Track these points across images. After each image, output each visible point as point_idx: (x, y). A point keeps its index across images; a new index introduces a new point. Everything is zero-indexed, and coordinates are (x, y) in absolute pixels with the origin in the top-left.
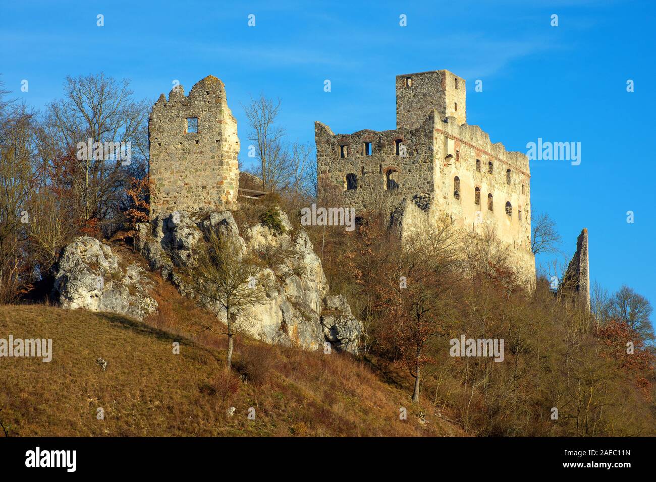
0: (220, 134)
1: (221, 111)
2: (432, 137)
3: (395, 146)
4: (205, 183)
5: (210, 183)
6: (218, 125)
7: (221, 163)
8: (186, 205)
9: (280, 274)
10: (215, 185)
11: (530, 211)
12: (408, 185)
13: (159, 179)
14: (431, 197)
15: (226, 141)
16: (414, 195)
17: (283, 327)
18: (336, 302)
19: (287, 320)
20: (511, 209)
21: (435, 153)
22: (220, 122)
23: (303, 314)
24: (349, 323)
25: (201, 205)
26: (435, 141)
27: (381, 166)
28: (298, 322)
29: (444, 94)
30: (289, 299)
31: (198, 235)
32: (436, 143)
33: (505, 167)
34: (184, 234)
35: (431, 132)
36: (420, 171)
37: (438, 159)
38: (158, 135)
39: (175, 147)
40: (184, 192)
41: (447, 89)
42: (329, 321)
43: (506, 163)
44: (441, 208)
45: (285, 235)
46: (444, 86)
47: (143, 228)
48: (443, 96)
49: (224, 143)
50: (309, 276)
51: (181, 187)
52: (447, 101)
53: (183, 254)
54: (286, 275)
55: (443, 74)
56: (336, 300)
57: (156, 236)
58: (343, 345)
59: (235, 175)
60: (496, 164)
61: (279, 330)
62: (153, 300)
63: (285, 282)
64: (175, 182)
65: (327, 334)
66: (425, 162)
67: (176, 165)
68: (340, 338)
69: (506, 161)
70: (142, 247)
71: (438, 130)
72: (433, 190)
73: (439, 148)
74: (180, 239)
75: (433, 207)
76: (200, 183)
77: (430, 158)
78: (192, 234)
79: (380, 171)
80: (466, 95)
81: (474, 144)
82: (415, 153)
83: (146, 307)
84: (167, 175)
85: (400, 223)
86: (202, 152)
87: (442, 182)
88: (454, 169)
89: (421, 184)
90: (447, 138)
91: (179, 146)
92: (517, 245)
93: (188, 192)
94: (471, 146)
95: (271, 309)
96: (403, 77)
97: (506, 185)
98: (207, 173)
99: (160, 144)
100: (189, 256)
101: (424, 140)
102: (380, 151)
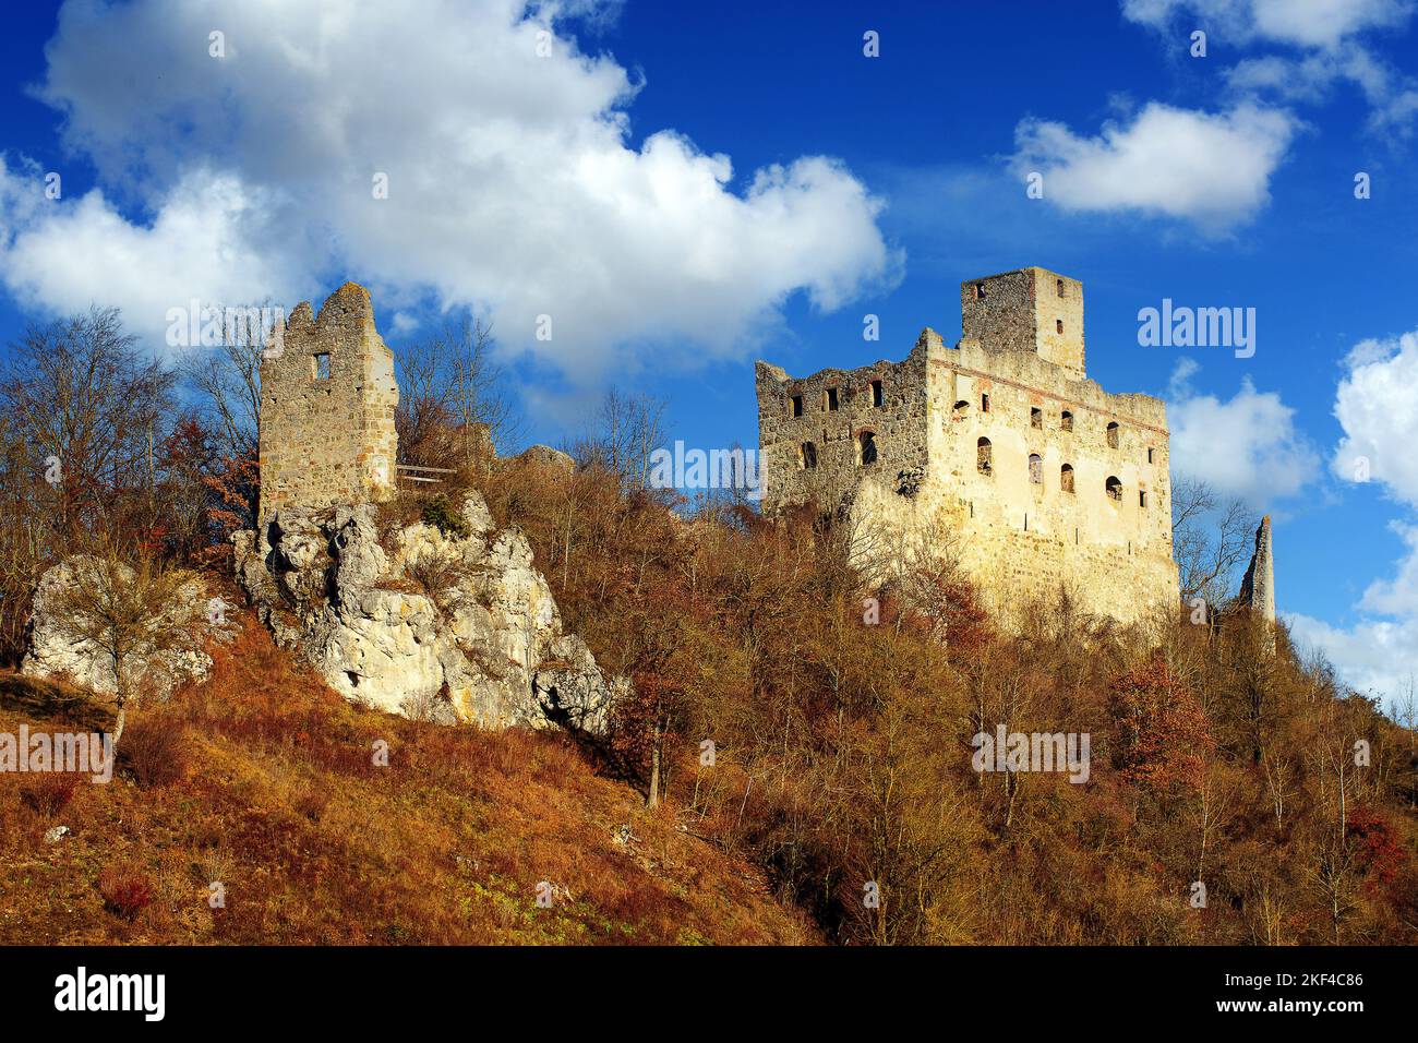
0: (361, 377)
1: (362, 339)
2: (925, 373)
3: (872, 393)
4: (340, 461)
5: (347, 458)
6: (359, 362)
7: (363, 425)
8: (312, 498)
9: (445, 603)
10: (354, 462)
11: (1168, 492)
12: (890, 457)
13: (273, 458)
14: (925, 472)
15: (371, 388)
16: (898, 471)
17: (445, 692)
18: (564, 647)
19: (449, 680)
20: (1121, 489)
21: (930, 401)
22: (362, 357)
23: (486, 670)
24: (582, 681)
25: (333, 497)
26: (929, 380)
27: (850, 426)
28: (472, 682)
29: (1034, 307)
30: (459, 645)
31: (316, 545)
32: (934, 383)
33: (1104, 420)
34: (292, 544)
35: (924, 365)
36: (908, 430)
37: (938, 410)
38: (272, 385)
39: (297, 404)
40: (309, 476)
41: (1037, 298)
42: (545, 680)
43: (1106, 413)
44: (946, 490)
45: (472, 539)
46: (1032, 293)
47: (241, 538)
48: (1032, 310)
49: (367, 392)
50: (511, 605)
51: (304, 469)
52: (1038, 317)
53: (291, 579)
54: (455, 604)
55: (1032, 274)
56: (563, 645)
57: (259, 551)
58: (574, 719)
59: (390, 443)
60: (1079, 415)
61: (436, 697)
62: (202, 654)
63: (452, 615)
64: (296, 461)
65: (544, 700)
66: (915, 416)
67: (297, 432)
68: (563, 707)
69: (1105, 408)
70: (238, 570)
71: (936, 362)
72: (926, 462)
73: (940, 390)
74: (286, 555)
75: (925, 490)
76: (332, 460)
77: (923, 410)
78: (306, 544)
79: (850, 435)
80: (1085, 308)
81: (1023, 383)
82: (900, 402)
83: (186, 667)
84: (284, 450)
85: (848, 519)
86: (335, 408)
87: (947, 447)
88: (975, 424)
89: (909, 453)
90: (956, 373)
91: (302, 401)
92: (1137, 549)
93: (315, 475)
94: (1017, 386)
95: (422, 661)
96: (971, 283)
97: (1108, 449)
98: (343, 443)
99: (275, 400)
100: (299, 580)
101: (913, 379)
102: (849, 401)
